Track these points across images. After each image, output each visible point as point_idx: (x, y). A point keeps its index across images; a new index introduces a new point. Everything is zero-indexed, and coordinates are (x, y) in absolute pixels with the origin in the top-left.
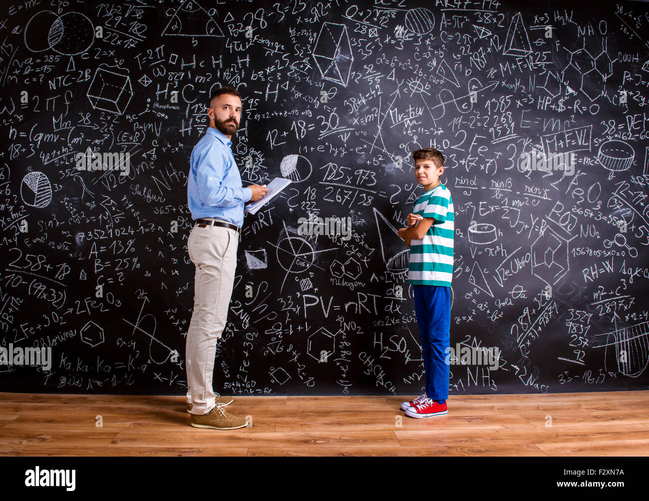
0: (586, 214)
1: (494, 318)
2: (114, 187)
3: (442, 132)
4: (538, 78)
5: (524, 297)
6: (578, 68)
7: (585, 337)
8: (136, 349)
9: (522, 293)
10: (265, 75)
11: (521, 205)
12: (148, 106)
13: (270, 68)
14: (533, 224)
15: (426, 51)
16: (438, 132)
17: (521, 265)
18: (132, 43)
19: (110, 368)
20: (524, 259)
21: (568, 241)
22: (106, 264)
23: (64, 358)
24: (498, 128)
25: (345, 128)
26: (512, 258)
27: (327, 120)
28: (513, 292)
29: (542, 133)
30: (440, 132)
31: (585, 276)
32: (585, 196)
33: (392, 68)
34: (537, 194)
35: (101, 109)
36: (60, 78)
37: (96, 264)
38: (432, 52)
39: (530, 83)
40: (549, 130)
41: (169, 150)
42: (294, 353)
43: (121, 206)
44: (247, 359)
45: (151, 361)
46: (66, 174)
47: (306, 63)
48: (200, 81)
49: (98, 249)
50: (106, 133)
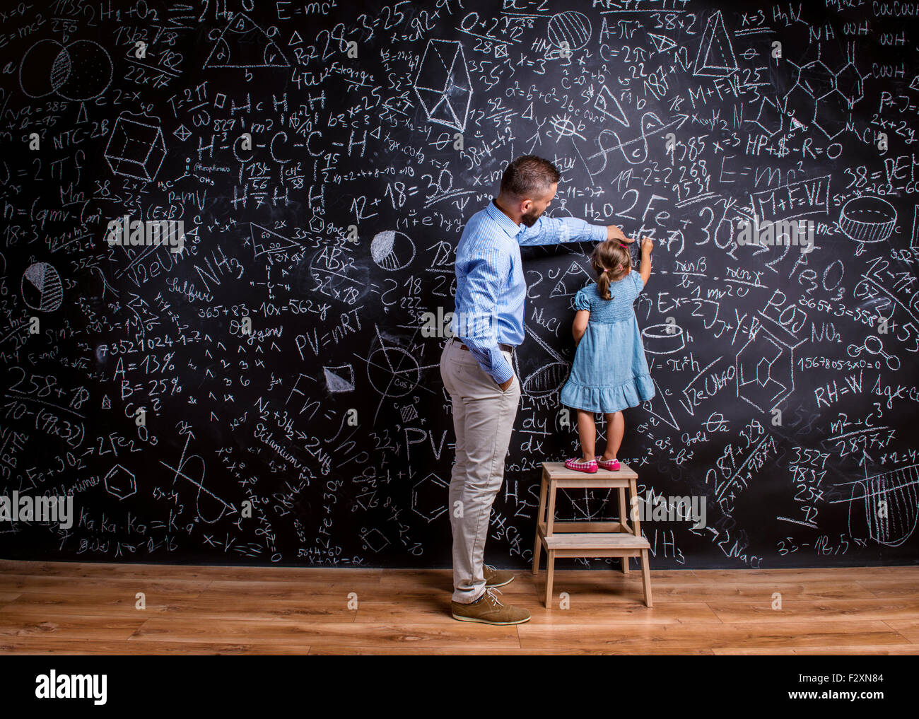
0: (820, 308)
1: (680, 460)
2: (145, 281)
3: (603, 192)
4: (748, 107)
5: (724, 429)
6: (810, 90)
7: (818, 488)
8: (179, 503)
9: (722, 424)
10: (347, 119)
11: (720, 296)
12: (187, 168)
13: (354, 108)
14: (739, 324)
15: (578, 74)
16: (596, 193)
17: (721, 384)
18: (164, 80)
19: (145, 528)
20: (726, 374)
21: (792, 348)
22: (137, 388)
23: (84, 514)
24: (686, 184)
25: (462, 191)
26: (707, 374)
27: (436, 181)
28: (708, 423)
29: (752, 190)
30: (599, 193)
31: (818, 399)
32: (819, 281)
33: (530, 102)
34: (745, 279)
35: (124, 175)
36: (68, 133)
37: (123, 388)
38: (588, 76)
39: (735, 115)
40: (763, 185)
41: (216, 229)
42: (394, 509)
43: (155, 308)
44: (328, 516)
45: (199, 519)
46: (81, 265)
47: (405, 99)
48: (257, 131)
49: (126, 367)
50: (131, 208)
